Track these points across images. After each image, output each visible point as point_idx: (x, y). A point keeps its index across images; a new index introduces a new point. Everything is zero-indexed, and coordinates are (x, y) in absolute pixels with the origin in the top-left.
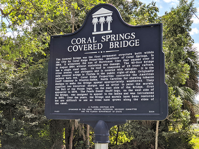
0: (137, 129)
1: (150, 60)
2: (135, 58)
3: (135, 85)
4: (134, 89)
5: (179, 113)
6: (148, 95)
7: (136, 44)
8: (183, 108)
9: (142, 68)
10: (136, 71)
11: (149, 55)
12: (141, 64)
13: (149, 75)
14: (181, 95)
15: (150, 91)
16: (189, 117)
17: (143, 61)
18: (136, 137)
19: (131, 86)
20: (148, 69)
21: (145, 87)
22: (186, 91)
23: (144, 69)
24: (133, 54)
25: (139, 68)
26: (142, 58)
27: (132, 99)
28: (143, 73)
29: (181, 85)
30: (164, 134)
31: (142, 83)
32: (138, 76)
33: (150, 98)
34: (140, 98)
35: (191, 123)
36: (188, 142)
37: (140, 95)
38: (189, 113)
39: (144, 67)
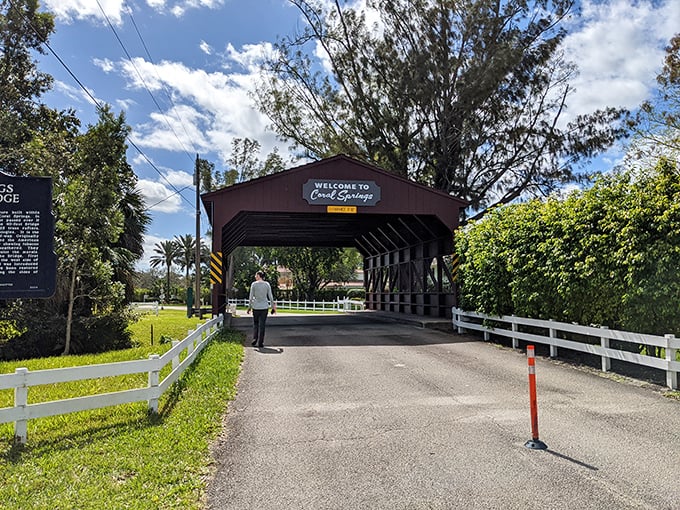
0: (34, 314)
1: (34, 222)
2: (12, 218)
3: (11, 253)
4: (9, 259)
5: (107, 285)
6: (30, 266)
7: (15, 199)
8: (114, 278)
9: (22, 232)
10: (14, 236)
11: (33, 216)
12: (20, 227)
13: (32, 241)
14: (112, 261)
15: (32, 261)
16: (123, 292)
17: (24, 224)
18: (33, 328)
19: (6, 255)
20: (31, 234)
21: (25, 256)
22: (121, 253)
23: (25, 234)
24: (10, 213)
25: (17, 232)
26: (22, 219)
27: (7, 271)
28: (24, 238)
29: (113, 246)
30: (83, 320)
31: (21, 252)
32: (16, 241)
33: (32, 271)
34: (17, 271)
35: (125, 302)
36: (122, 329)
37: (18, 267)
38: (123, 286)
39: (25, 231)
